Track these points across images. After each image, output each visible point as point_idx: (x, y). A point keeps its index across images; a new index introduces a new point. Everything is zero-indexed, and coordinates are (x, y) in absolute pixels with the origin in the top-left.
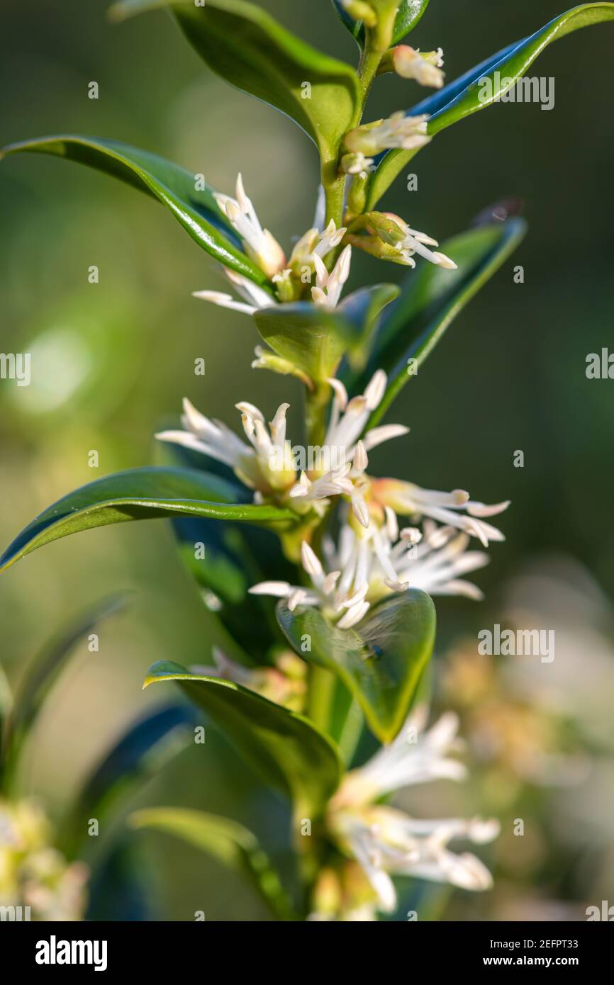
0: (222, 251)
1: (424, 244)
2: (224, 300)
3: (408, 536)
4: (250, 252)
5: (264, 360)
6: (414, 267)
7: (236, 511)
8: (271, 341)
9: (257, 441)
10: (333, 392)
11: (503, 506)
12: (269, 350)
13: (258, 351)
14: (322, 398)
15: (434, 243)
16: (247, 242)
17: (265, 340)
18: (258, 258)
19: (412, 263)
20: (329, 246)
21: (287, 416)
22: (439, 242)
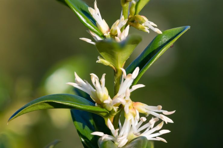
0: (89, 25)
1: (152, 26)
2: (89, 41)
3: (142, 119)
4: (98, 26)
5: (100, 60)
6: (149, 33)
7: (86, 107)
8: (102, 54)
9: (96, 85)
10: (122, 73)
11: (174, 112)
12: (102, 57)
13: (99, 58)
14: (119, 75)
15: (156, 26)
16: (98, 23)
17: (100, 54)
18: (101, 28)
19: (148, 31)
20: (122, 25)
21: (105, 78)
22: (157, 25)
